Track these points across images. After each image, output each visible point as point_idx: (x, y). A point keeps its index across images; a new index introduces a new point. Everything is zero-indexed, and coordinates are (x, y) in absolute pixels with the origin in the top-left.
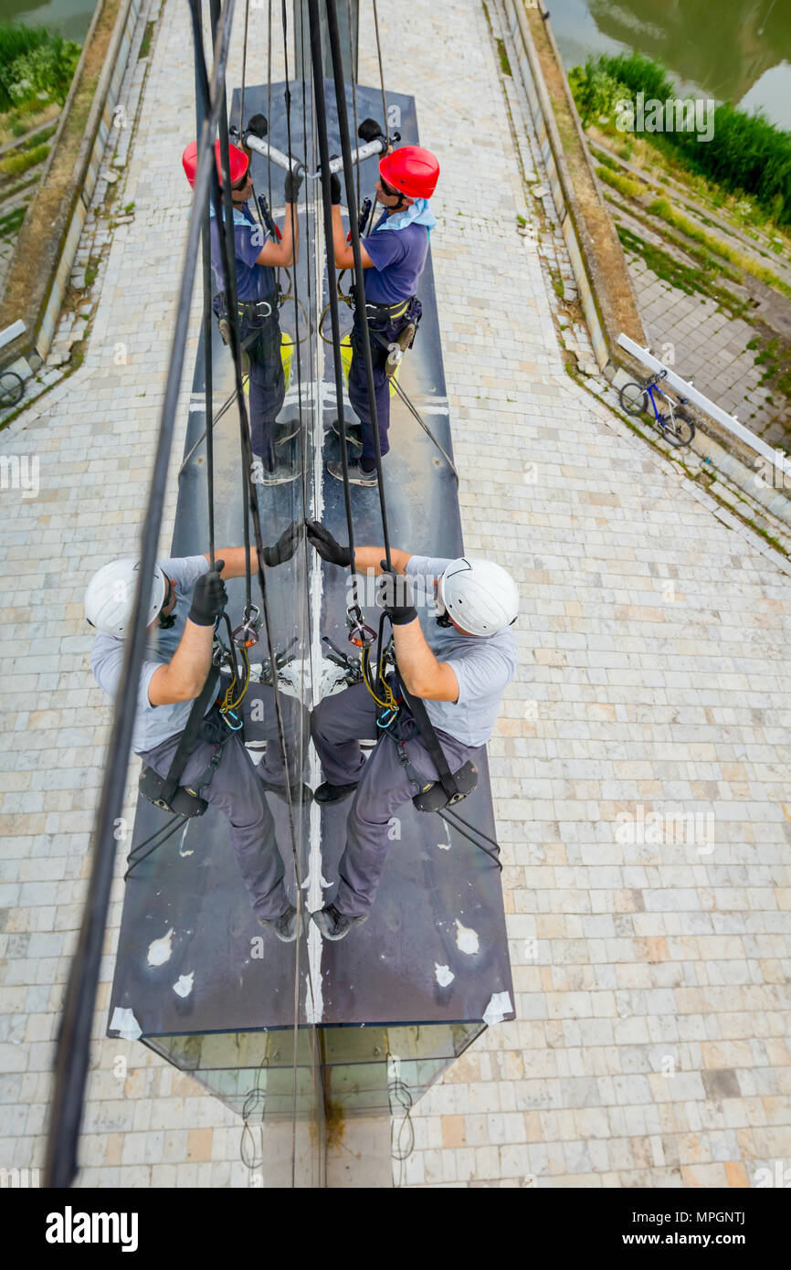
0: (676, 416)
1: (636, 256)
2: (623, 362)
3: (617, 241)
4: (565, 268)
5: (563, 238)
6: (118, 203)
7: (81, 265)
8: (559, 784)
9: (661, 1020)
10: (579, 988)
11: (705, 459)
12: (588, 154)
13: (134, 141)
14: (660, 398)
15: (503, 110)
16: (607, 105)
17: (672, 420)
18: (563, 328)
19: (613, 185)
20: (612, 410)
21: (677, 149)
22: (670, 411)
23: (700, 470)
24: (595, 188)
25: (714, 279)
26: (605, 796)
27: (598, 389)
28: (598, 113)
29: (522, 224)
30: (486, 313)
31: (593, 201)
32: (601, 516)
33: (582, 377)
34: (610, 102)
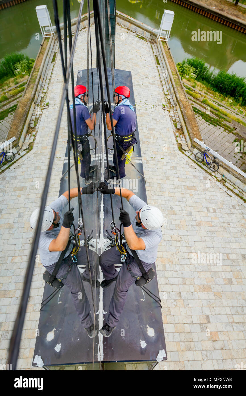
0: (213, 162)
1: (199, 115)
2: (196, 146)
3: (193, 111)
4: (177, 119)
5: (176, 110)
6: (44, 103)
7: (33, 120)
8: (181, 279)
9: (217, 361)
10: (189, 350)
11: (222, 175)
12: (183, 86)
13: (49, 85)
14: (208, 157)
15: (158, 75)
16: (188, 73)
18: (177, 137)
19: (191, 95)
20: (193, 161)
21: (209, 85)
22: (211, 161)
23: (221, 179)
24: (185, 96)
25: (223, 122)
26: (196, 283)
27: (188, 154)
28: (186, 75)
29: (164, 106)
30: (154, 132)
31: (185, 100)
32: (191, 193)
33: (183, 151)
34: (189, 72)
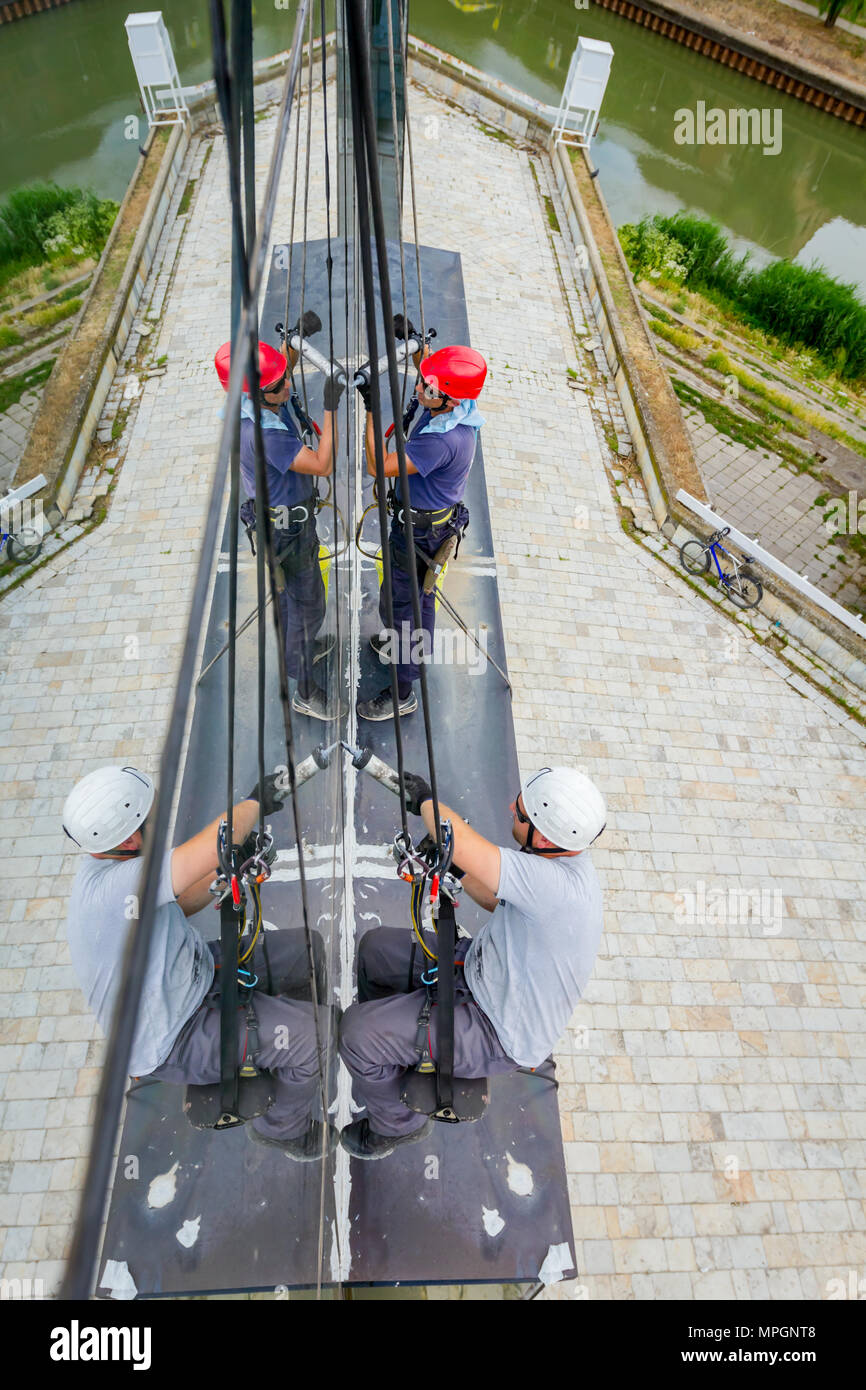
0: (741, 576)
1: (694, 409)
2: (682, 519)
3: (673, 394)
4: (619, 422)
5: (616, 392)
6: (151, 355)
7: (108, 418)
8: (625, 986)
9: (748, 1275)
10: (651, 1234)
11: (775, 622)
12: (640, 308)
13: (169, 295)
14: (724, 556)
15: (551, 265)
16: (659, 260)
17: (738, 580)
18: (618, 483)
19: (668, 338)
20: (672, 569)
21: (732, 303)
22: (734, 571)
23: (770, 633)
24: (648, 342)
25: (777, 433)
26: (677, 1000)
27: (657, 547)
28: (649, 267)
29: (572, 377)
30: (536, 467)
31: (647, 354)
32: (662, 683)
33: (638, 535)
34: (662, 257)
